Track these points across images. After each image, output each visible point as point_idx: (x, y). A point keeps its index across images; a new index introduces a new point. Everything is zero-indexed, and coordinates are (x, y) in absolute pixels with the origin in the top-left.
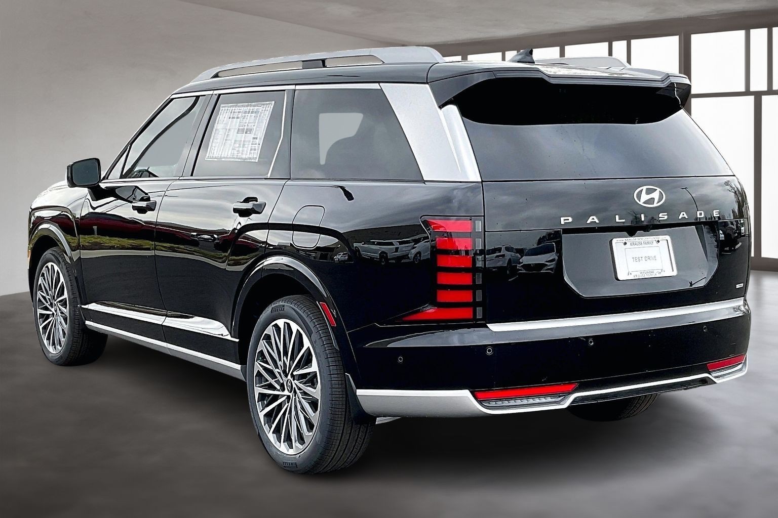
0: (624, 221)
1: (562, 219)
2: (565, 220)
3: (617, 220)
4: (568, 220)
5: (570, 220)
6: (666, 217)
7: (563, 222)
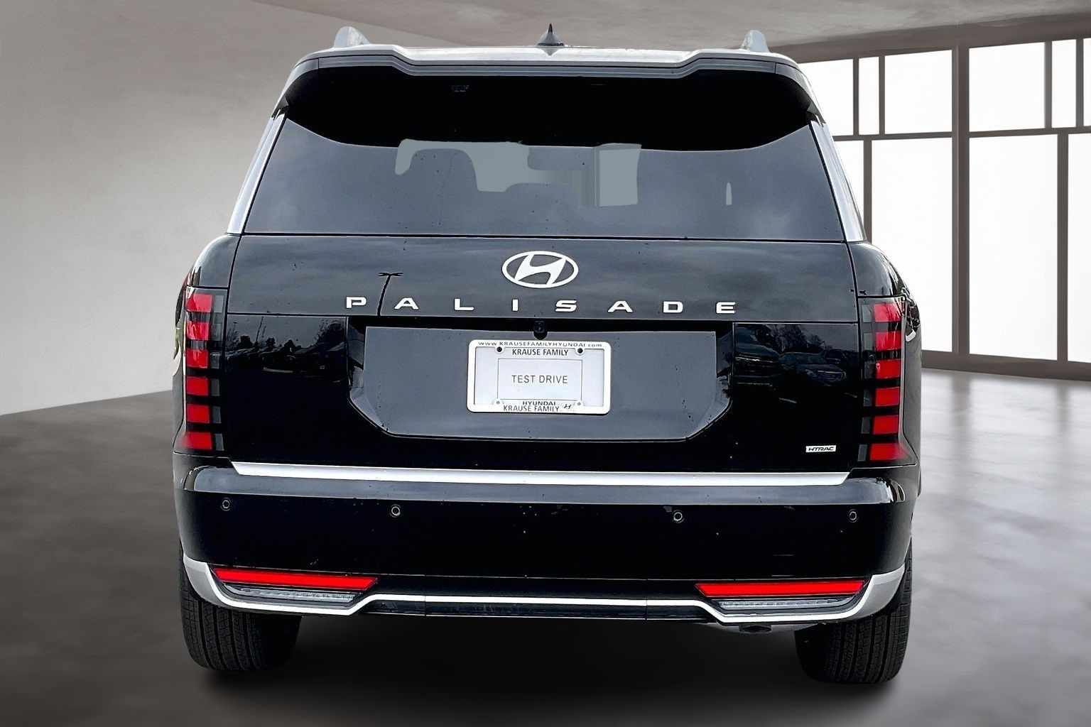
0: (472, 309)
1: (349, 300)
2: (353, 301)
3: (457, 307)
4: (360, 301)
5: (364, 301)
6: (573, 308)
7: (349, 305)
